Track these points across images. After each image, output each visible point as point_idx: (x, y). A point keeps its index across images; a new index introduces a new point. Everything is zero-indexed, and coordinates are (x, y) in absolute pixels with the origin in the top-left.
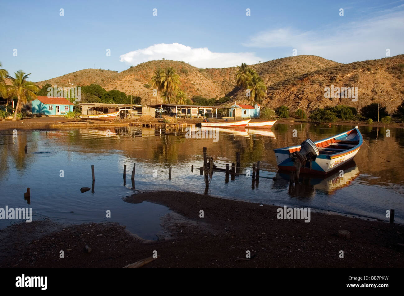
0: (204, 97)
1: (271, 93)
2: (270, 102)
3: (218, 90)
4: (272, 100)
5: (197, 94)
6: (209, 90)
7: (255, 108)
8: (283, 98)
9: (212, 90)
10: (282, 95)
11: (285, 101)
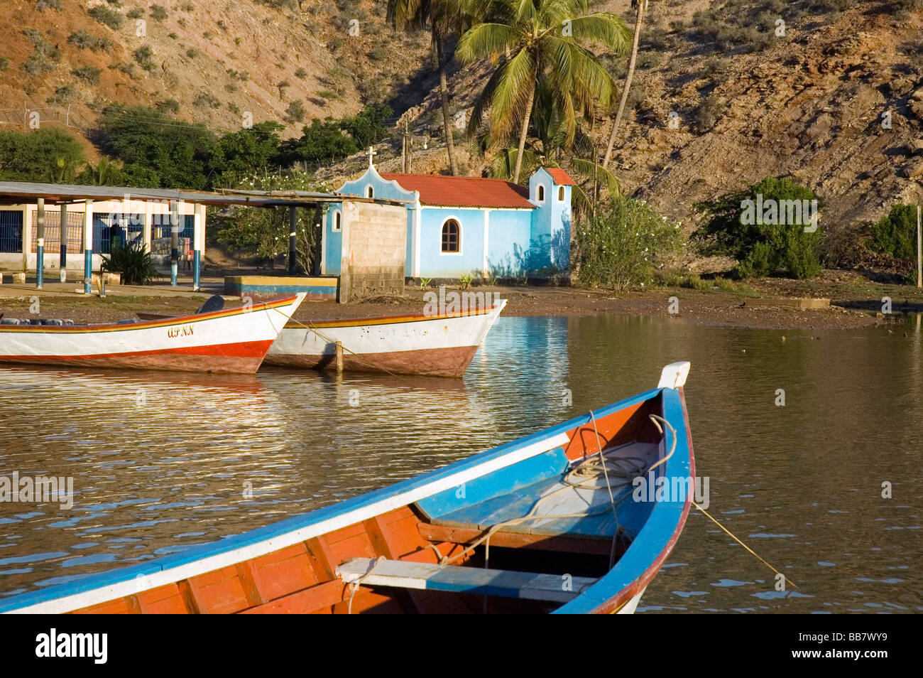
0: (188, 115)
1: (699, 82)
2: (685, 153)
3: (303, 64)
4: (700, 134)
5: (134, 90)
6: (230, 64)
7: (534, 199)
8: (790, 115)
9: (257, 58)
10: (784, 91)
11: (804, 139)
